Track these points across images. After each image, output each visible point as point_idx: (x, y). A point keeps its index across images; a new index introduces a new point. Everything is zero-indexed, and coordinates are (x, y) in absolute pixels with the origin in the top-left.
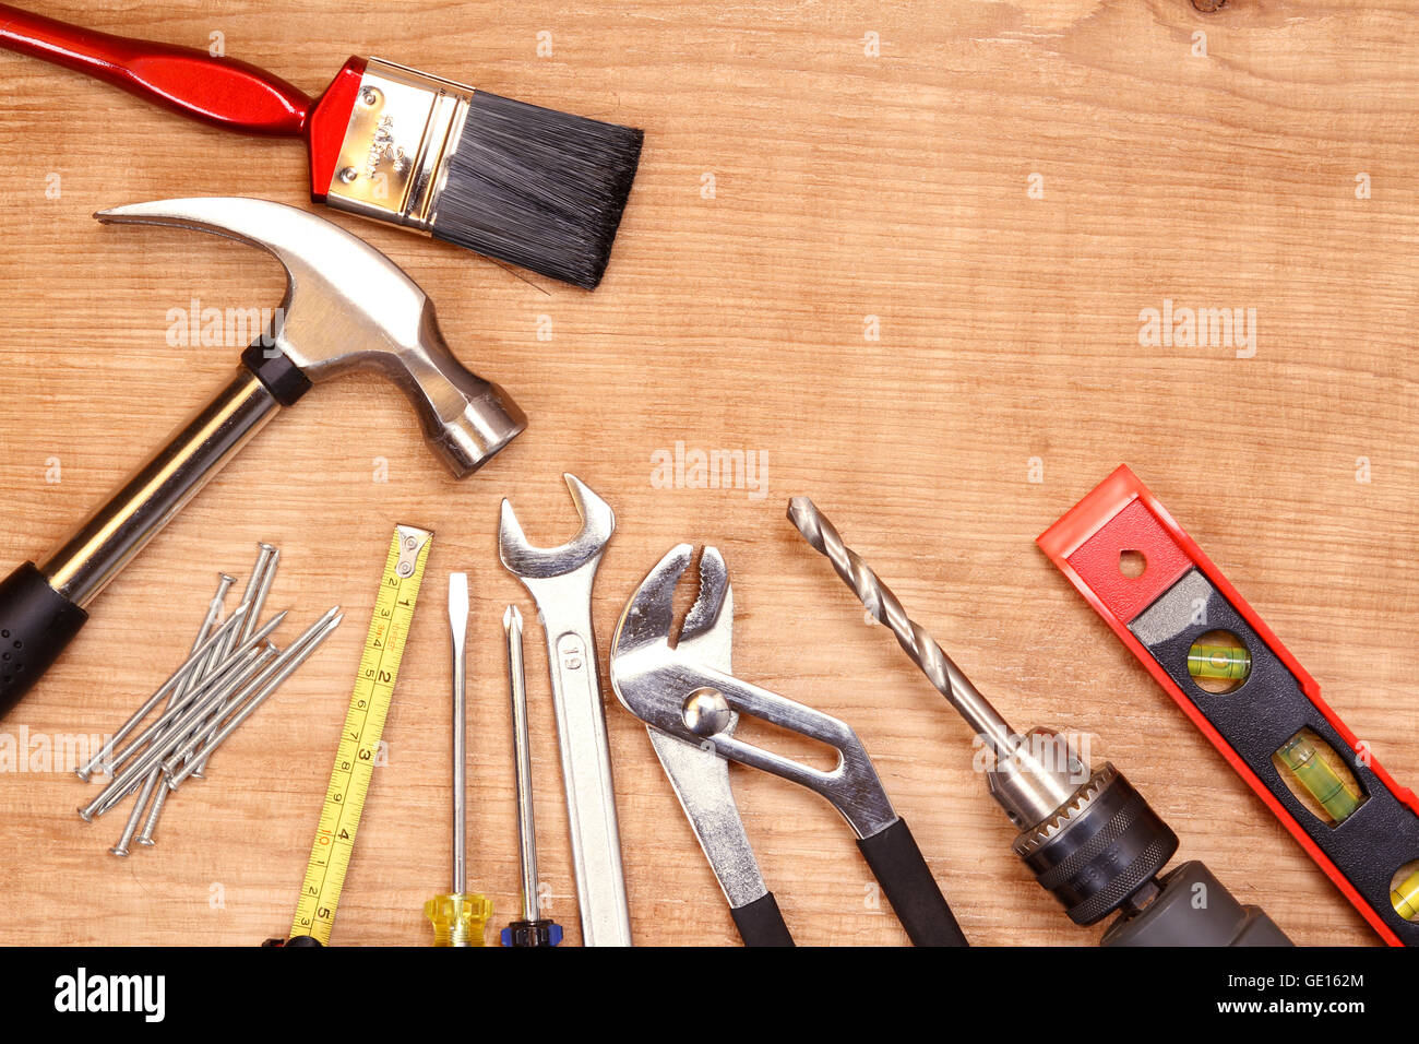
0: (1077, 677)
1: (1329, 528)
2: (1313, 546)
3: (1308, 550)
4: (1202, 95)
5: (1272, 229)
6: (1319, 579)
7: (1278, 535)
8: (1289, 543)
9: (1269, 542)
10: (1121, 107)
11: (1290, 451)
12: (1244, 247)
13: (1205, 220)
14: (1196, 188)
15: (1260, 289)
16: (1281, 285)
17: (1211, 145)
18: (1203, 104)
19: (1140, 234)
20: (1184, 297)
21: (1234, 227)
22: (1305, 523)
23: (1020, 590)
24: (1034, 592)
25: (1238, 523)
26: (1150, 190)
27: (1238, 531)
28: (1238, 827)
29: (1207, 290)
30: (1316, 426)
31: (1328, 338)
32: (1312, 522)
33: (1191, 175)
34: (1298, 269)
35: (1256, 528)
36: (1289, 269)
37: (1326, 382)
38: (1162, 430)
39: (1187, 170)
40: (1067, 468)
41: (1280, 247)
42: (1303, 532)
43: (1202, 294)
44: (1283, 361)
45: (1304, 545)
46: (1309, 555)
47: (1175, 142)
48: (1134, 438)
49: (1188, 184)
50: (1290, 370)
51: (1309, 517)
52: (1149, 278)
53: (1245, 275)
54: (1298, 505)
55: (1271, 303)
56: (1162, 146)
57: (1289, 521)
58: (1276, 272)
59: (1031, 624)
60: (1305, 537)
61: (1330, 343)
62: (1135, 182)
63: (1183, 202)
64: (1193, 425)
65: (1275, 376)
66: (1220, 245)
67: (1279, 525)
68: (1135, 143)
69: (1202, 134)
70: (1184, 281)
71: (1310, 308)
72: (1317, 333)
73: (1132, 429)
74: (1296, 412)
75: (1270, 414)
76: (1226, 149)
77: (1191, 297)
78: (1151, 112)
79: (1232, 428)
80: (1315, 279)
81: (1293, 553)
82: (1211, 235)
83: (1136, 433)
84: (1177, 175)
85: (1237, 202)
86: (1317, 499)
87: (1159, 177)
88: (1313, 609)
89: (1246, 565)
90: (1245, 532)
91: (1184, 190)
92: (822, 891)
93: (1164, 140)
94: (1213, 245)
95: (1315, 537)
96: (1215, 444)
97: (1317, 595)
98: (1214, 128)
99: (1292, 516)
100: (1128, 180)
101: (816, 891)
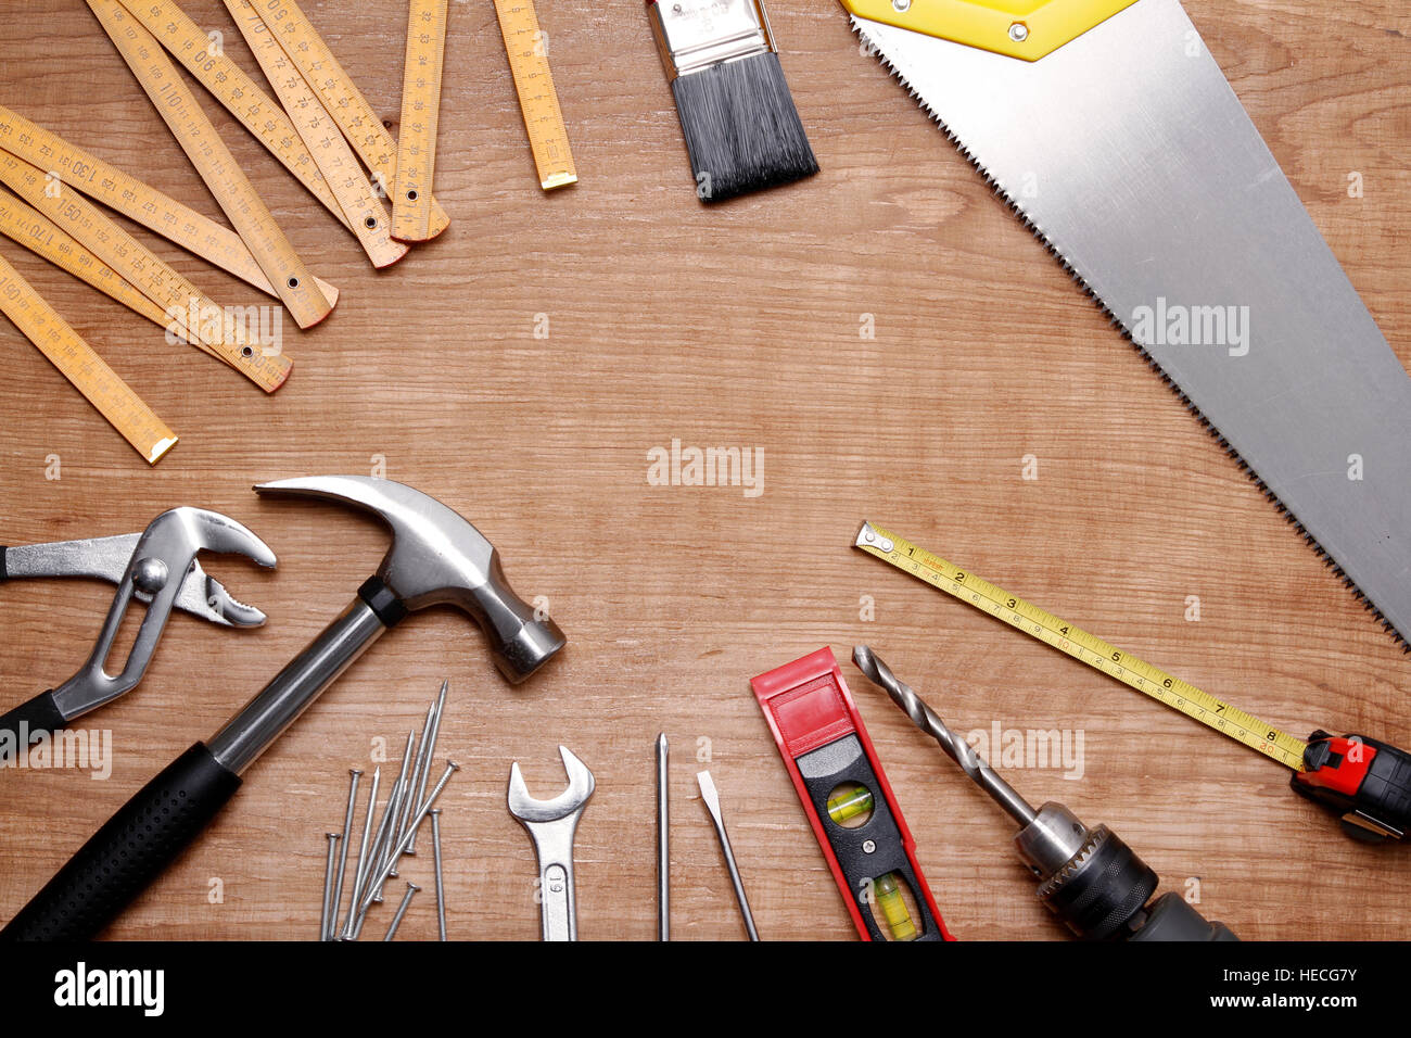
0: (961, 692)
1: (1140, 580)
2: (1129, 593)
3: (1126, 596)
4: (1040, 269)
5: (1093, 364)
6: (1134, 617)
7: (1104, 585)
8: (1113, 591)
9: (1098, 591)
10: (981, 279)
11: (1110, 525)
12: (1073, 378)
13: (1044, 358)
14: (1036, 336)
15: (1086, 407)
16: (1100, 404)
17: (1047, 305)
18: (1039, 275)
19: (996, 369)
20: (1031, 414)
21: (1065, 363)
22: (1124, 576)
23: (916, 630)
24: (927, 630)
25: (1076, 577)
26: (1004, 338)
27: (1075, 583)
28: (1082, 800)
29: (1047, 409)
30: (1129, 506)
31: (1135, 442)
32: (1128, 576)
33: (1033, 326)
34: (1113, 393)
35: (1088, 581)
36: (1106, 393)
37: (1136, 474)
38: (1018, 511)
39: (1031, 323)
40: (949, 540)
41: (1098, 377)
42: (1122, 583)
43: (1044, 412)
44: (1103, 459)
45: (1123, 592)
46: (1127, 600)
47: (1021, 302)
48: (997, 517)
49: (1029, 333)
50: (1109, 466)
51: (1127, 572)
52: (1005, 401)
53: (1074, 398)
54: (1117, 563)
55: (1093, 417)
56: (1011, 306)
57: (1112, 575)
58: (1096, 395)
59: (926, 654)
60: (1124, 586)
61: (1137, 445)
62: (993, 332)
63: (1028, 346)
64: (1040, 507)
65: (1099, 470)
66: (1056, 376)
67: (1104, 578)
68: (992, 303)
69: (1040, 297)
70: (1030, 402)
71: (1122, 421)
72: (1127, 438)
73: (996, 510)
74: (1114, 496)
75: (1096, 498)
76: (1059, 307)
77: (1037, 414)
78: (1002, 282)
79: (1069, 509)
80: (1125, 399)
81: (1116, 599)
82: (1049, 368)
83: (999, 513)
84: (1023, 326)
85: (1067, 345)
86: (1132, 559)
87: (1009, 328)
88: (1131, 639)
89: (1081, 609)
90: (1080, 584)
91: (1027, 337)
92: (778, 853)
93: (1012, 302)
94: (1049, 376)
95: (1130, 587)
96: (1057, 520)
97: (1134, 629)
98: (1049, 292)
99: (1113, 571)
100: (988, 330)
101: (774, 854)
